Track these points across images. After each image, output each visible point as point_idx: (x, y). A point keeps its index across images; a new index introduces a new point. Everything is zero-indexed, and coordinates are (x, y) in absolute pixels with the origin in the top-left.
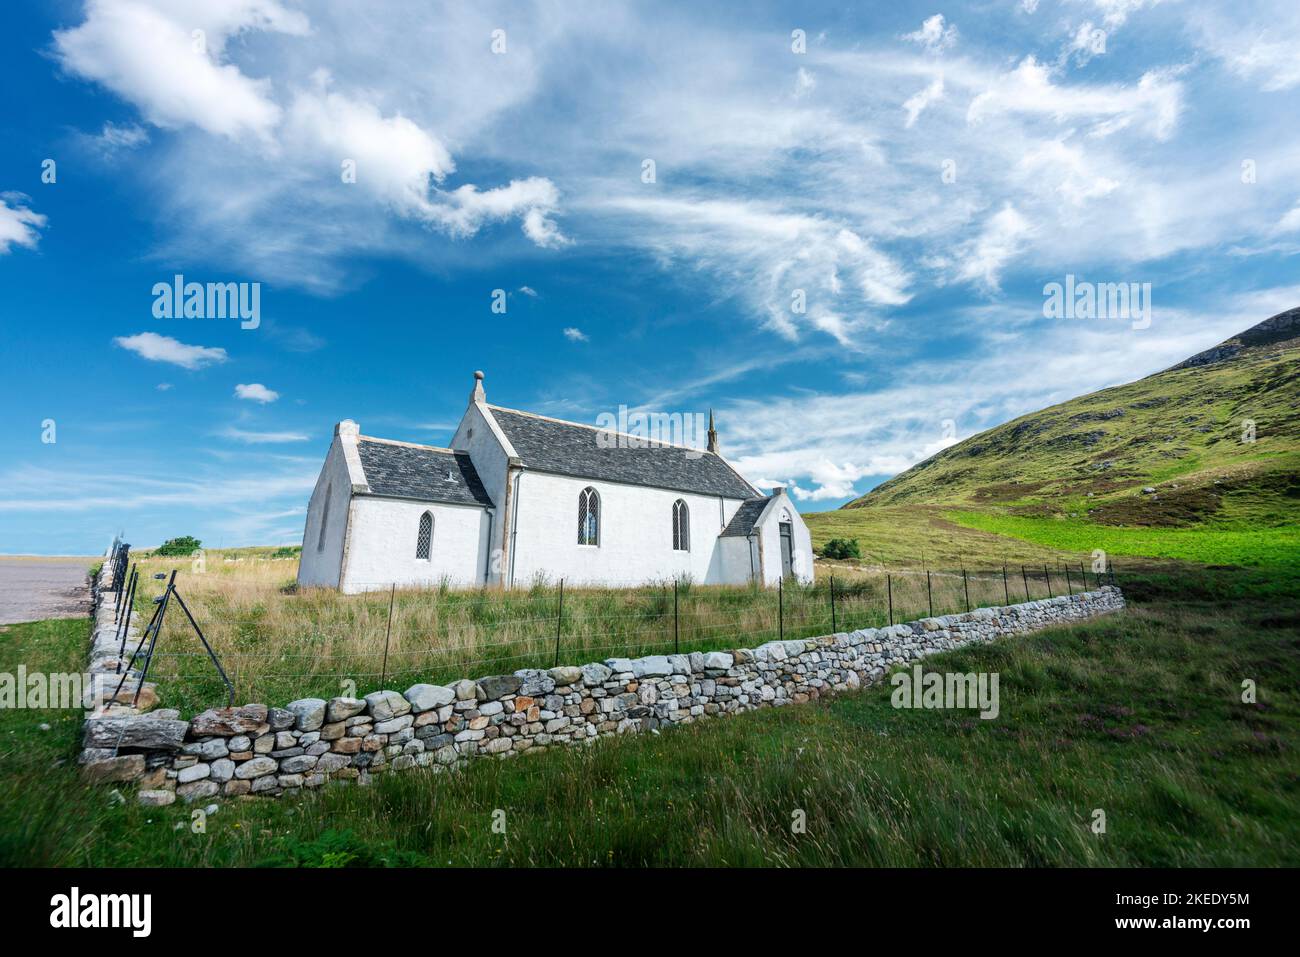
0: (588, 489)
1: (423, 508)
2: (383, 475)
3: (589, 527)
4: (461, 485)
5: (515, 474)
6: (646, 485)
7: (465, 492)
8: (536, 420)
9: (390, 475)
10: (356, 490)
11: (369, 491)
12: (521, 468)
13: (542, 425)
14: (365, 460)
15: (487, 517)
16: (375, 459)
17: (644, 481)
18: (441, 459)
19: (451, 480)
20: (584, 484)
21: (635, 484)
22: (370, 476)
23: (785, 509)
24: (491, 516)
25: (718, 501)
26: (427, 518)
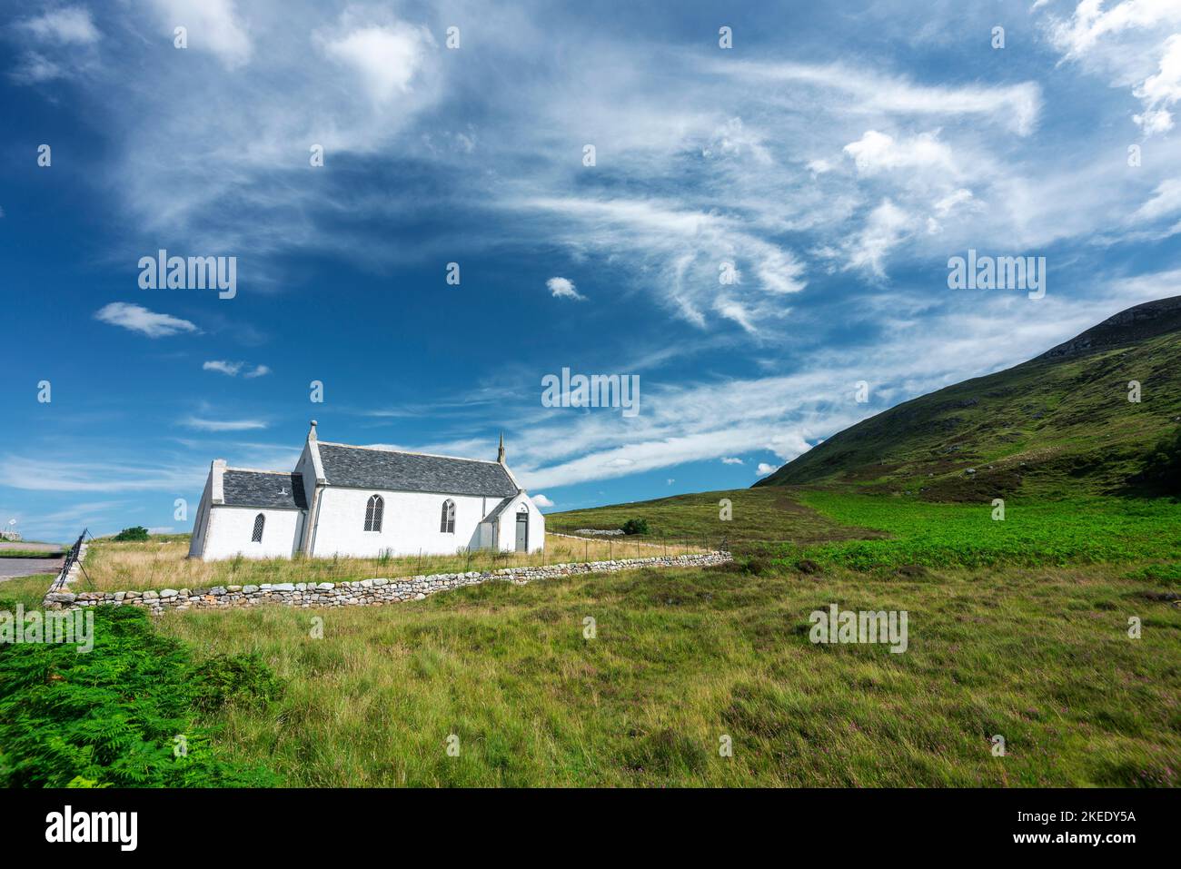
0: (376, 496)
1: (258, 512)
2: (236, 492)
3: (374, 519)
4: (289, 496)
5: (319, 490)
6: (422, 491)
7: (291, 501)
8: (353, 450)
9: (240, 492)
10: (214, 502)
11: (223, 503)
12: (324, 485)
13: (357, 453)
14: (226, 483)
15: (302, 515)
16: (233, 482)
17: (422, 488)
18: (280, 479)
19: (283, 493)
20: (372, 493)
21: (413, 491)
22: (227, 493)
23: (523, 503)
24: (305, 515)
25: (481, 499)
26: (261, 518)
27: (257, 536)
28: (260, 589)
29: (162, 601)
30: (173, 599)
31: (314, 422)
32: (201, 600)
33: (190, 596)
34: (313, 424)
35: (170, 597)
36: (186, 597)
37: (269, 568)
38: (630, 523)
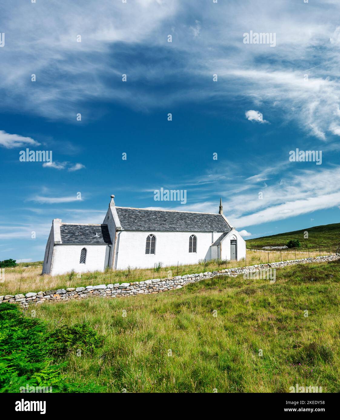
0: (151, 235)
1: (82, 247)
2: (69, 237)
3: (151, 247)
4: (100, 238)
5: (118, 233)
6: (177, 231)
7: (102, 240)
8: (137, 210)
9: (71, 237)
10: (56, 243)
11: (61, 243)
12: (121, 231)
13: (139, 212)
14: (62, 232)
15: (109, 248)
16: (67, 231)
17: (177, 230)
18: (95, 228)
19: (97, 236)
20: (149, 234)
21: (172, 231)
22: (63, 237)
23: (234, 235)
24: (110, 247)
25: (211, 234)
26: (84, 250)
27: (83, 260)
28: (86, 289)
29: (27, 299)
30: (34, 298)
31: (113, 196)
32: (51, 297)
33: (44, 296)
34: (112, 197)
35: (32, 297)
36: (42, 296)
37: (91, 278)
38: (291, 242)
